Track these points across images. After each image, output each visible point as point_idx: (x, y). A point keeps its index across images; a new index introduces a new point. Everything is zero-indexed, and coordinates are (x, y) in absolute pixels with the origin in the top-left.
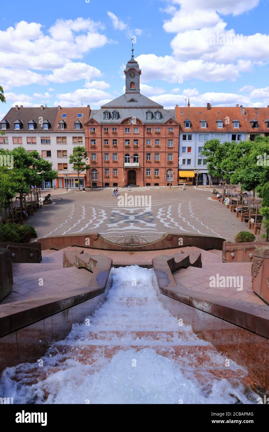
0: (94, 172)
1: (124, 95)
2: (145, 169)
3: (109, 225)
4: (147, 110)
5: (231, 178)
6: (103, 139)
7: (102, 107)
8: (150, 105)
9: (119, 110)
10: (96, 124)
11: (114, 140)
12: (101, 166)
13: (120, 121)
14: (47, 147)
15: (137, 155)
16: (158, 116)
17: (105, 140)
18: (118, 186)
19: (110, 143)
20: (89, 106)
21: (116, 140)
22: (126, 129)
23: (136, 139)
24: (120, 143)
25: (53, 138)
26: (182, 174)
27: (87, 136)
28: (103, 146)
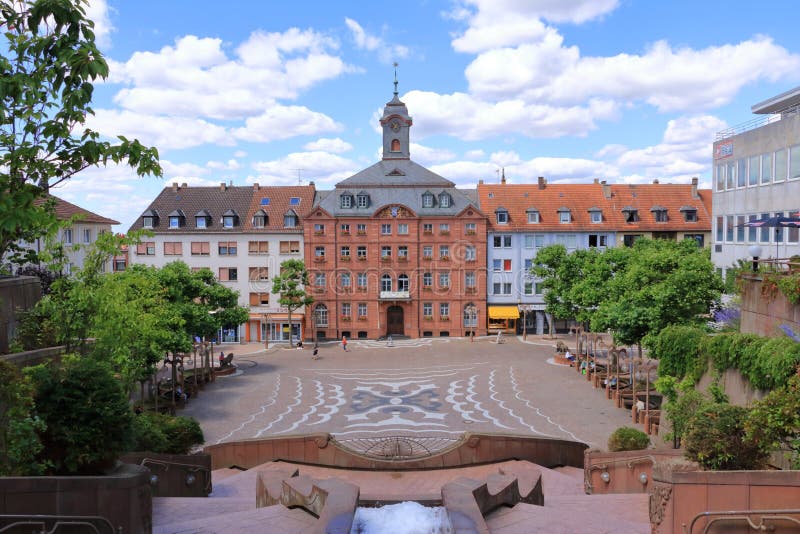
0: (322, 310)
1: (380, 163)
2: (422, 304)
3: (351, 417)
4: (423, 191)
5: (592, 319)
6: (338, 245)
7: (339, 186)
8: (431, 181)
9: (369, 191)
10: (325, 217)
11: (360, 248)
12: (334, 298)
13: (372, 210)
14: (229, 262)
15: (406, 277)
16: (444, 202)
17: (344, 248)
18: (368, 337)
19: (354, 253)
20: (312, 184)
21: (364, 248)
22: (384, 226)
23: (402, 245)
24: (372, 252)
25: (242, 244)
26: (494, 313)
27: (308, 240)
28: (339, 259)
